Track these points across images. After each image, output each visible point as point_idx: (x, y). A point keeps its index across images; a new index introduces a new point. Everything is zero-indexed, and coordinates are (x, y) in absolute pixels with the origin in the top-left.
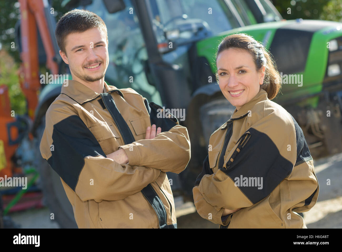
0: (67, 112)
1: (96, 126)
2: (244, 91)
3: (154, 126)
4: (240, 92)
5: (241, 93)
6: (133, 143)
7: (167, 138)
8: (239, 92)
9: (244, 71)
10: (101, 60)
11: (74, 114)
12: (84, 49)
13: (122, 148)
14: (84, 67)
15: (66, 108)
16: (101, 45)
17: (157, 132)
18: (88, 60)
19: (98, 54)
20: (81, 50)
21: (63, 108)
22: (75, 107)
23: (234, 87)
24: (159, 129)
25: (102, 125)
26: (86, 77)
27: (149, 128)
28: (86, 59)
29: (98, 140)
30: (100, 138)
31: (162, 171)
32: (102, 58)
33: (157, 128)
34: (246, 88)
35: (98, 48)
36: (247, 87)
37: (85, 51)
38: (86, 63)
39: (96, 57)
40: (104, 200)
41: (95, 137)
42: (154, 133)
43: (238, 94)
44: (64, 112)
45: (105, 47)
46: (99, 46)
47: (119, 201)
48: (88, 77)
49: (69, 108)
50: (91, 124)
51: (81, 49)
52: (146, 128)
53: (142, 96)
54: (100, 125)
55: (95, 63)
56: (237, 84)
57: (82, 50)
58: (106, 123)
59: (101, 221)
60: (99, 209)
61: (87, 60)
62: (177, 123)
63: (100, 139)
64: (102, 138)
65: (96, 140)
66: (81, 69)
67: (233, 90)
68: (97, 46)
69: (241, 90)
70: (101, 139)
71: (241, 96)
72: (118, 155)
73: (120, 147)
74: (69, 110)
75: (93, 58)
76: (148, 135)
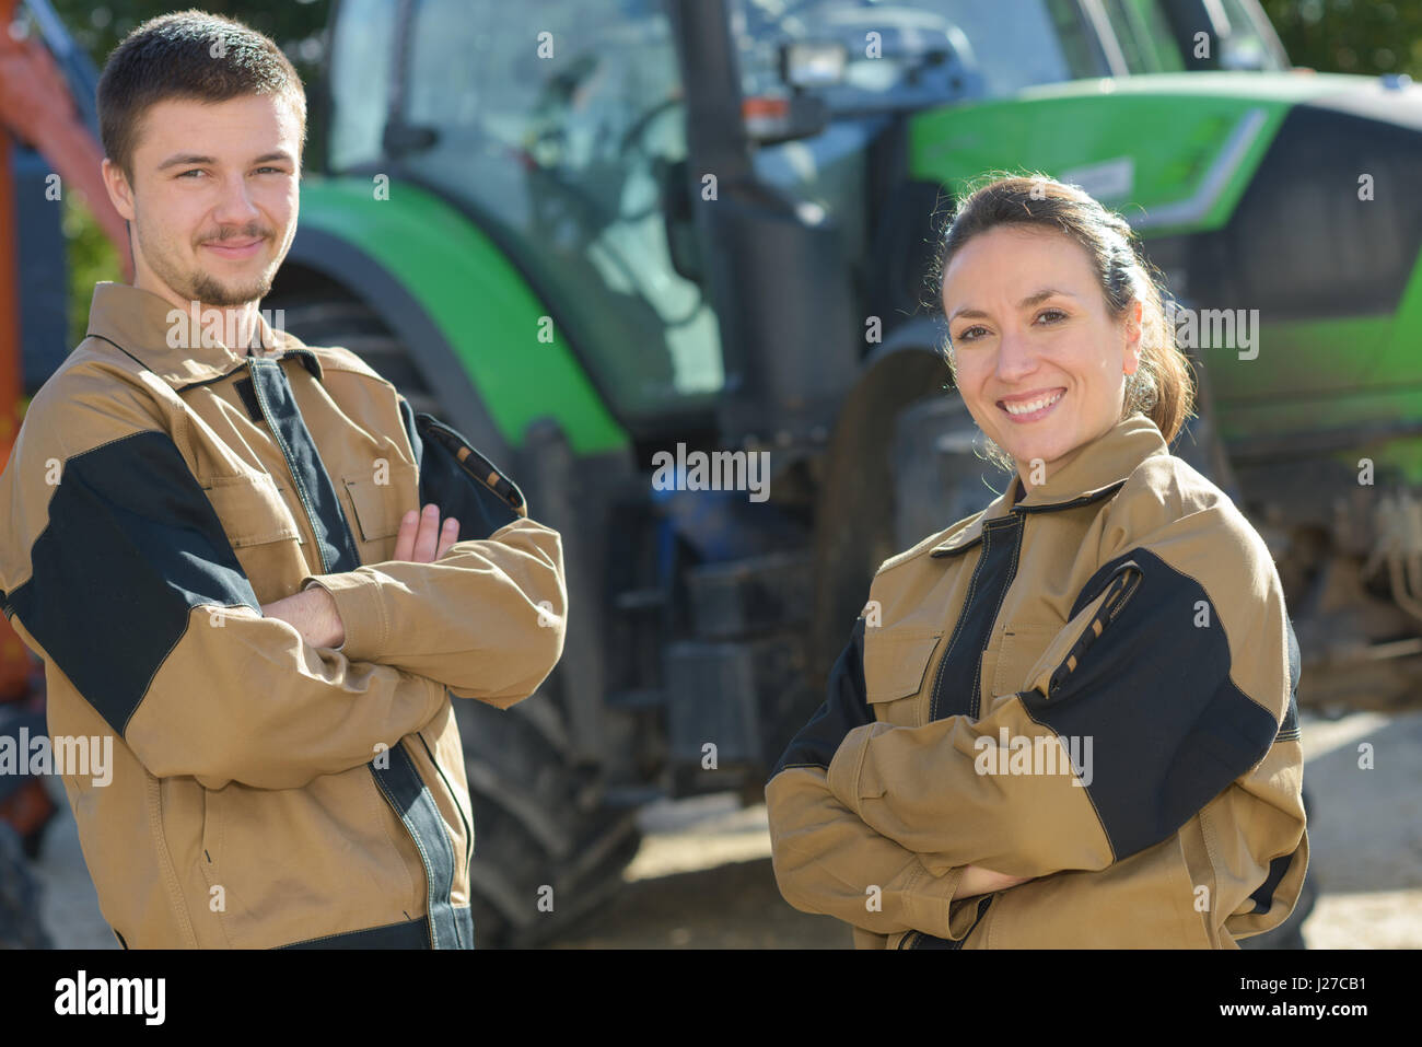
0: (124, 413)
1: (234, 484)
2: (1066, 396)
3: (433, 510)
4: (1047, 401)
5: (1050, 404)
6: (364, 571)
7: (489, 567)
8: (1043, 401)
9: (1057, 314)
10: (268, 227)
11: (153, 426)
12: (209, 174)
13: (319, 586)
14: (200, 243)
15: (123, 395)
16: (278, 170)
17: (443, 534)
18: (220, 219)
19: (259, 202)
20: (195, 175)
21: (113, 397)
22: (159, 400)
23: (1022, 377)
24: (452, 524)
25: (253, 484)
26: (201, 280)
27: (412, 517)
28: (212, 212)
29: (232, 542)
30: (243, 536)
31: (453, 691)
32: (272, 220)
33: (442, 518)
34: (1073, 384)
35: (265, 178)
36: (1075, 380)
37: (212, 183)
38: (208, 228)
39: (254, 211)
40: (234, 783)
41: (225, 529)
42: (429, 538)
43: (1038, 411)
44: (118, 415)
45: (291, 177)
46: (269, 170)
47: (287, 794)
48: (207, 282)
49: (137, 402)
50: (215, 476)
51: (197, 171)
52: (400, 518)
53: (393, 388)
54: (247, 482)
55: (245, 233)
56: (1033, 368)
57: (200, 174)
58: (269, 476)
59: (209, 861)
60: (204, 815)
61: (213, 218)
62: (519, 509)
63: (241, 540)
64: (250, 535)
65: (227, 539)
66: (187, 250)
67: (1019, 393)
68: (261, 171)
69: (1052, 390)
70: (246, 540)
71: (1053, 416)
72: (302, 610)
73: (313, 580)
74: (138, 408)
75: (240, 213)
76: (406, 543)
